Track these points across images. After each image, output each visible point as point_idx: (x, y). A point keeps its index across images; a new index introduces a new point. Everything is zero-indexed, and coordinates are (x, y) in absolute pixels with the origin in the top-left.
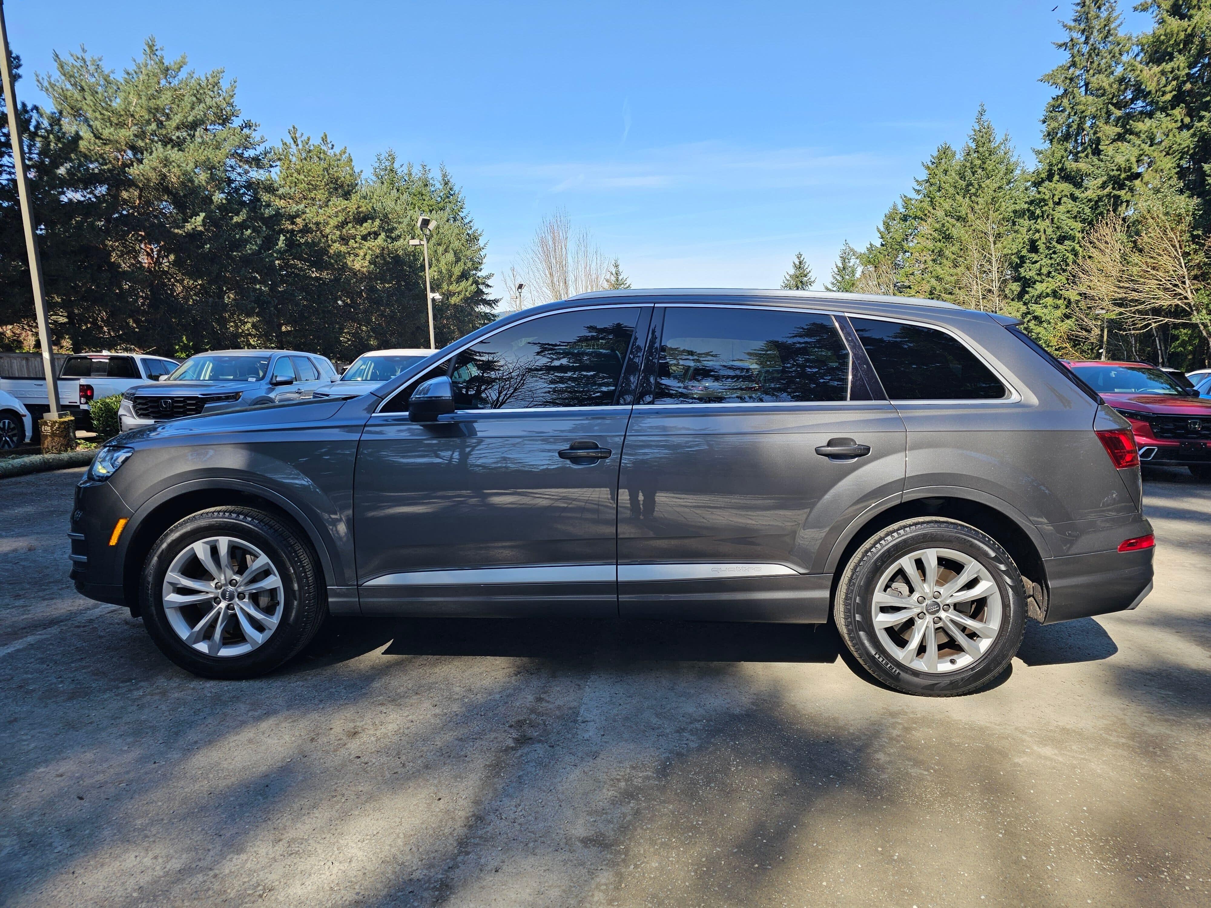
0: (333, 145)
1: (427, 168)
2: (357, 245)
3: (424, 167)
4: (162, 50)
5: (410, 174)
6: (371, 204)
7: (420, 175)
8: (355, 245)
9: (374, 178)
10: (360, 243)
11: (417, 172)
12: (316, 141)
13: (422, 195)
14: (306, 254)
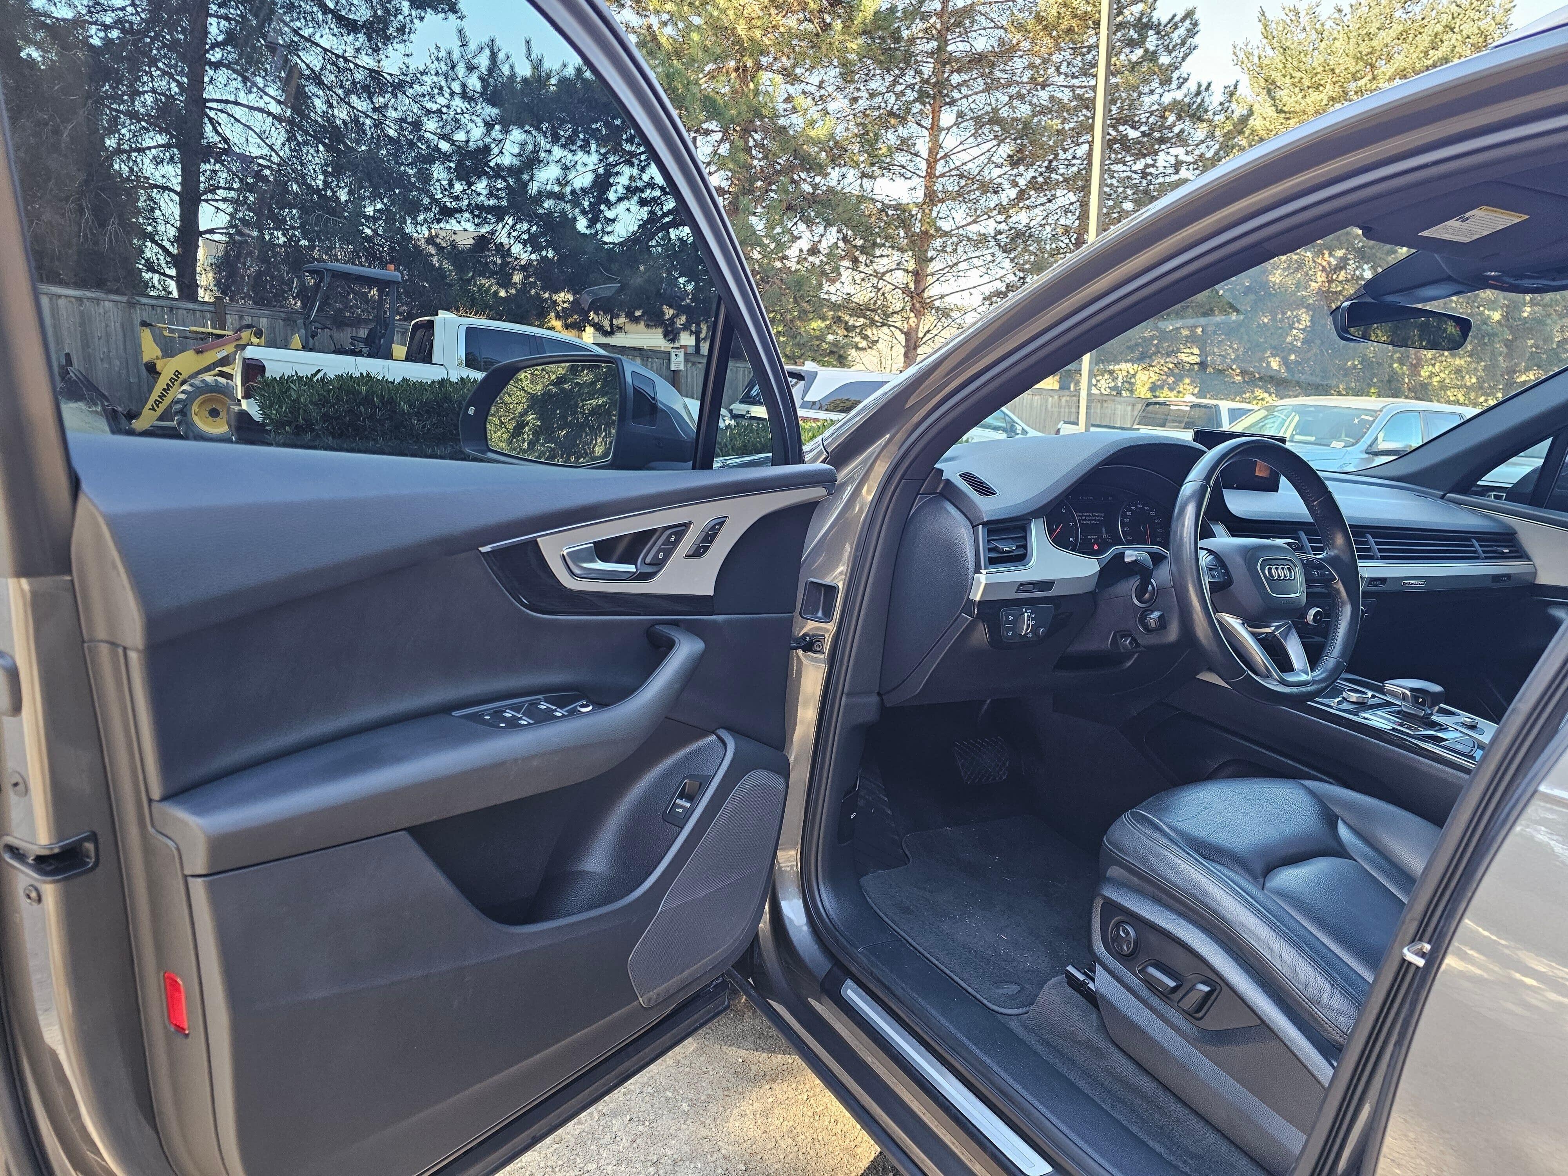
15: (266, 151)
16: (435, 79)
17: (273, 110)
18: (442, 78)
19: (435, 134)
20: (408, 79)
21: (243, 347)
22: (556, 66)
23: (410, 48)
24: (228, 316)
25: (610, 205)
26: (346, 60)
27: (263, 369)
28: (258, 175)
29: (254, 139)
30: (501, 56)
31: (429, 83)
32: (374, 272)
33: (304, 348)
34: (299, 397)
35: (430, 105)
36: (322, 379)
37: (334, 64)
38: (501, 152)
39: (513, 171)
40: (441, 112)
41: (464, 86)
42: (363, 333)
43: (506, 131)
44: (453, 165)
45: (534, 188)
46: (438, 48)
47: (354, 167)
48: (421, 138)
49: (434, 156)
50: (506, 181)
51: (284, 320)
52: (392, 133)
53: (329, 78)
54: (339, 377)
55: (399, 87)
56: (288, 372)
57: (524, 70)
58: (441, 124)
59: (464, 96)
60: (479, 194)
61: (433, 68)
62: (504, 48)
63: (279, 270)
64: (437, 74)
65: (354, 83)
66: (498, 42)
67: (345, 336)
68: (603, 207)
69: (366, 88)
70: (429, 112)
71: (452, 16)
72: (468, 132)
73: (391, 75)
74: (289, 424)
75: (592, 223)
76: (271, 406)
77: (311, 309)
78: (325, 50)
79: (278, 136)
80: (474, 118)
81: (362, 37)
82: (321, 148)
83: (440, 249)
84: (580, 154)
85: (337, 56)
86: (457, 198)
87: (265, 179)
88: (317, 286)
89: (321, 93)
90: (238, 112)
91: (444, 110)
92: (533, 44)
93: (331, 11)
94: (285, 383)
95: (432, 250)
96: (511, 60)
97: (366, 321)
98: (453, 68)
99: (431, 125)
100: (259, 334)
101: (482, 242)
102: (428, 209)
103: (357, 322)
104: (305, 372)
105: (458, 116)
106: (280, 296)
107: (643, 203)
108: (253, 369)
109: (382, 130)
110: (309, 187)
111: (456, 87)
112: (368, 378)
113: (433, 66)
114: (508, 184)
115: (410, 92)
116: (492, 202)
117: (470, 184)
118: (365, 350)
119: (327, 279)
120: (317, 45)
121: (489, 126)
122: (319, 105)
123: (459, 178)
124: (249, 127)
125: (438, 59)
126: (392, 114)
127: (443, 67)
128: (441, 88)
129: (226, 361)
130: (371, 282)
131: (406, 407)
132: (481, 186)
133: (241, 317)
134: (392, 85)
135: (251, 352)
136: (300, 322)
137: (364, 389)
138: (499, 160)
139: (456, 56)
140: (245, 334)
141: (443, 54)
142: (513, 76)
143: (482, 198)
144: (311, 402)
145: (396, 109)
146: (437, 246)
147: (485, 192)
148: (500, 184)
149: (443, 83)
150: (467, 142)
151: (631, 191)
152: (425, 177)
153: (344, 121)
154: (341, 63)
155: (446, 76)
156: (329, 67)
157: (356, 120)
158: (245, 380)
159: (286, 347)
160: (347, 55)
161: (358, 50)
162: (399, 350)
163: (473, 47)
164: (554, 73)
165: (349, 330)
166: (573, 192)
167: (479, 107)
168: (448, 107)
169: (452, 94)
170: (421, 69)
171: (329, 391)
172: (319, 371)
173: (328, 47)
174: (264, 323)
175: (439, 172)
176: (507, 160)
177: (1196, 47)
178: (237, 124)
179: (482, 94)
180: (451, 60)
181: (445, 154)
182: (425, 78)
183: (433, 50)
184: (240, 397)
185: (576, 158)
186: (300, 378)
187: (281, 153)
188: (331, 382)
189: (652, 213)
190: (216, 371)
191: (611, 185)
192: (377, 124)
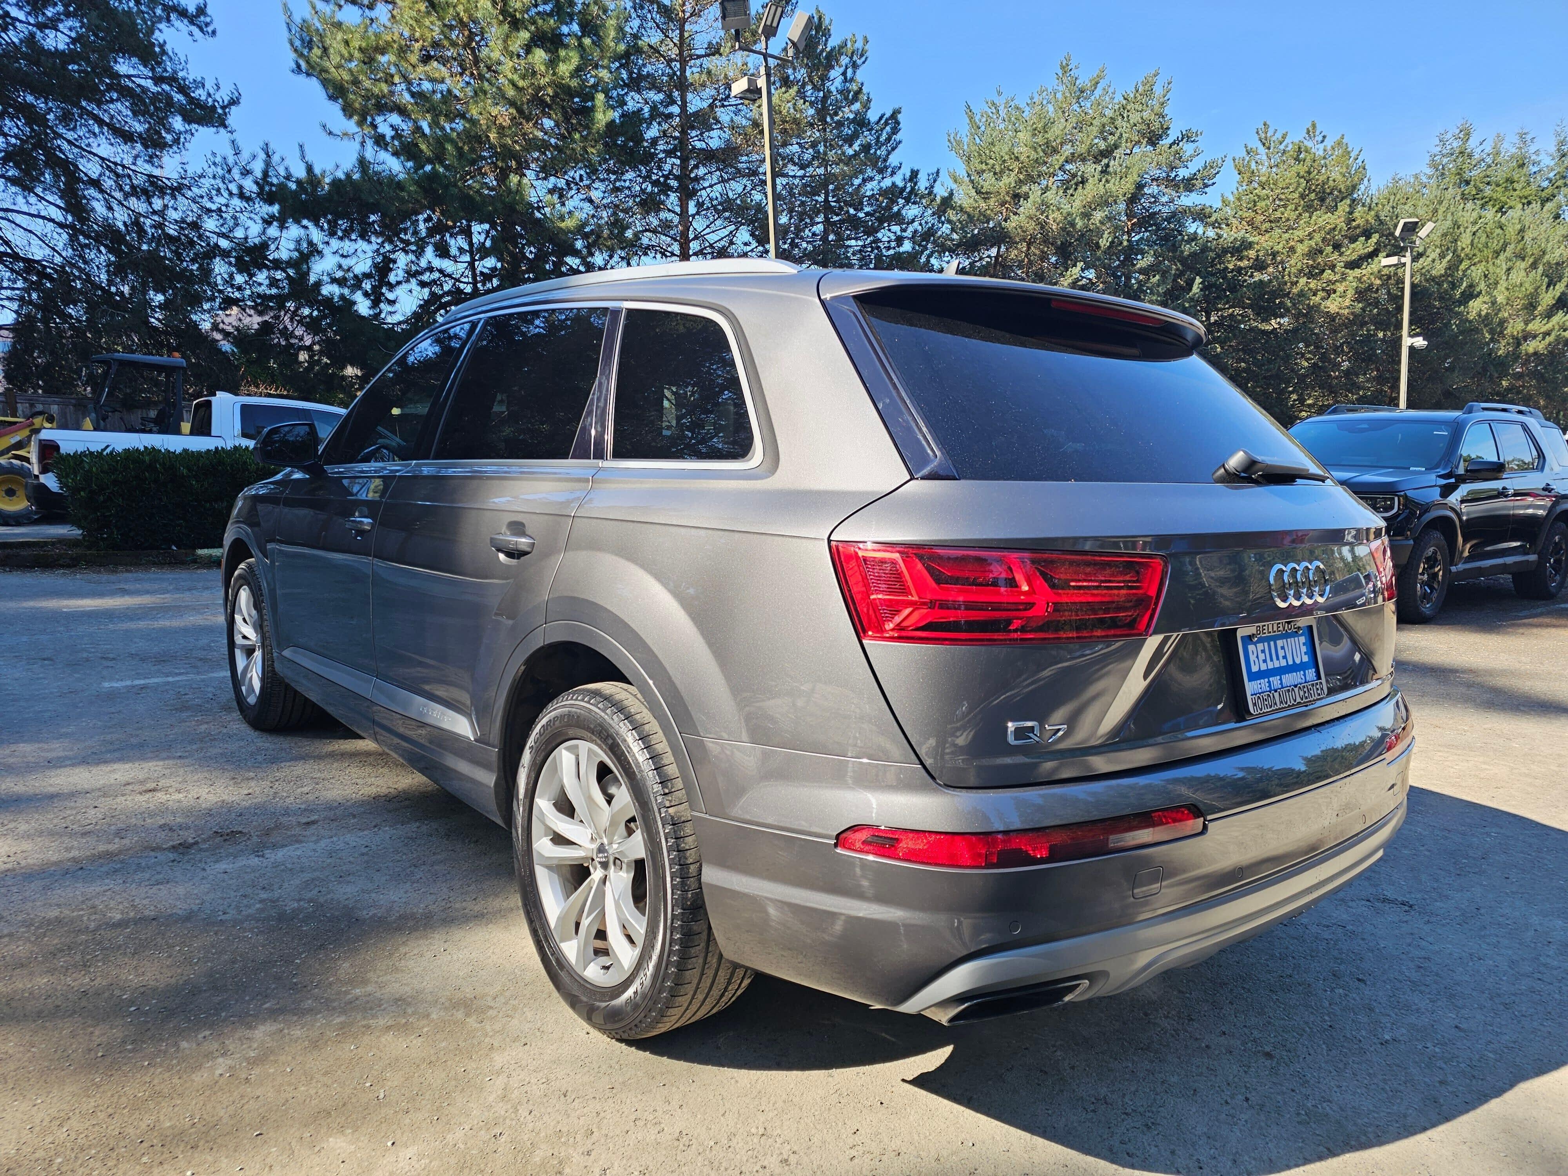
0: (1324, 137)
1: (1529, 137)
2: (1338, 277)
3: (1522, 136)
4: (1077, 68)
5: (1498, 153)
6: (1373, 213)
7: (1514, 150)
8: (1333, 278)
9: (1429, 171)
10: (1343, 274)
11: (1509, 148)
12: (1296, 136)
13: (1512, 182)
14: (1249, 299)
15: (48, 251)
16: (213, 182)
17: (53, 216)
18: (219, 181)
19: (214, 233)
20: (186, 182)
21: (37, 431)
22: (329, 167)
23: (186, 156)
24: (19, 405)
25: (391, 287)
26: (124, 167)
27: (57, 448)
28: (42, 275)
29: (35, 241)
30: (276, 159)
31: (208, 185)
32: (163, 359)
33: (95, 429)
34: (91, 467)
35: (209, 205)
36: (111, 452)
37: (111, 171)
38: (277, 248)
39: (290, 263)
40: (220, 210)
41: (241, 187)
42: (153, 414)
43: (282, 227)
44: (233, 260)
45: (313, 279)
46: (214, 154)
47: (135, 266)
48: (200, 237)
49: (214, 251)
50: (285, 272)
51: (74, 406)
52: (171, 232)
53: (108, 183)
54: (126, 451)
55: (177, 190)
56: (81, 449)
57: (300, 172)
58: (221, 221)
59: (242, 196)
60: (260, 284)
61: (210, 171)
62: (279, 150)
63: (67, 360)
64: (214, 177)
65: (133, 187)
66: (272, 146)
67: (135, 417)
68: (384, 290)
69: (145, 192)
70: (209, 211)
71: (222, 130)
72: (246, 229)
73: (169, 179)
74: (83, 489)
75: (375, 304)
76: (67, 476)
77: (101, 395)
78: (103, 159)
79: (61, 239)
80: (253, 216)
81: (139, 146)
82: (102, 248)
83: (227, 334)
84: (360, 242)
85: (116, 164)
86: (240, 288)
87: (49, 277)
88: (106, 374)
89: (100, 196)
90: (19, 219)
91: (224, 209)
92: (306, 148)
93: (107, 125)
94: (78, 459)
95: (218, 336)
96: (286, 163)
97: (156, 403)
98: (229, 171)
99: (210, 224)
100: (50, 419)
101: (266, 328)
102: (212, 299)
103: (148, 404)
104: (95, 448)
105: (238, 215)
106: (70, 385)
107: (423, 284)
108: (48, 450)
109: (163, 230)
110: (93, 283)
111: (234, 188)
112: (153, 452)
113: (210, 170)
114: (288, 275)
115: (189, 194)
116: (274, 291)
117: (251, 276)
118: (155, 429)
119: (114, 368)
120: (95, 155)
121: (268, 222)
122: (99, 208)
123: (240, 271)
124: (30, 232)
125: (215, 164)
126: (173, 215)
127: (220, 172)
128: (218, 190)
129: (19, 445)
130: (160, 368)
131: (185, 471)
132: (262, 277)
133: (32, 405)
134: (170, 188)
135: (45, 435)
136: (91, 406)
137: (147, 458)
138: (276, 255)
139: (231, 160)
140: (38, 421)
141: (218, 160)
142: (288, 177)
143: (263, 287)
144: (102, 472)
145: (176, 209)
146: (222, 331)
147: (267, 282)
148: (279, 275)
149: (221, 185)
150: (246, 238)
151: (410, 274)
152: (206, 273)
153: (125, 223)
154: (120, 170)
155: (223, 178)
156: (107, 173)
157: (136, 223)
158: (42, 458)
159: (78, 428)
160: (125, 162)
161: (136, 157)
162: (186, 427)
163: (245, 155)
164: (328, 173)
165: (139, 412)
166: (356, 276)
167: (257, 206)
168: (227, 206)
169: (231, 194)
170: (199, 172)
171: (117, 461)
172: (108, 446)
173: (105, 156)
174: (54, 409)
175: (220, 268)
176: (284, 255)
177: (900, 142)
178: (18, 229)
179: (258, 195)
180: (227, 165)
181: (224, 250)
182: (202, 180)
183: (209, 156)
184: (36, 472)
185: (356, 246)
186: (91, 453)
187: (64, 254)
188: (119, 454)
189: (432, 294)
190: (10, 455)
191: (391, 270)
192: (159, 226)
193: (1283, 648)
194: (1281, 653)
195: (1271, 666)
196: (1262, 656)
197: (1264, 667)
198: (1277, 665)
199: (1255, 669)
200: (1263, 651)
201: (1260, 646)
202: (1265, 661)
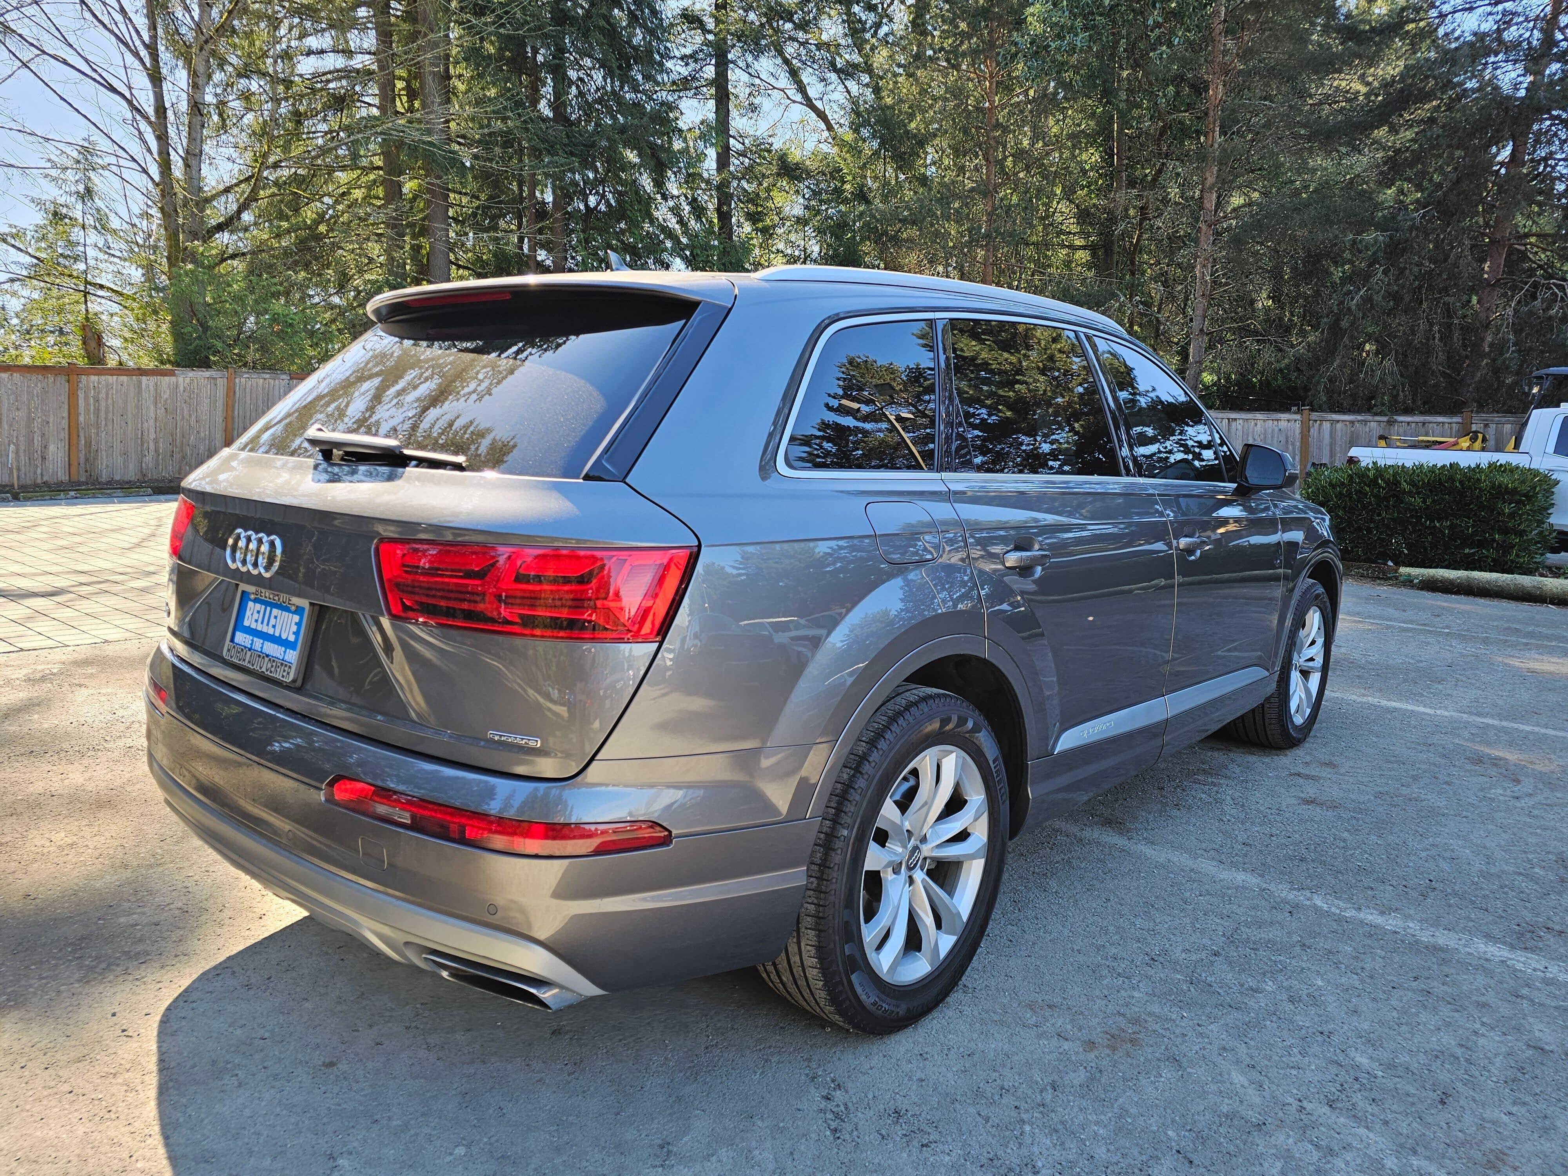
193: (276, 617)
194: (272, 622)
195: (259, 628)
196: (256, 616)
197: (253, 626)
198: (265, 630)
199: (246, 623)
200: (258, 612)
201: (258, 606)
202: (256, 621)
